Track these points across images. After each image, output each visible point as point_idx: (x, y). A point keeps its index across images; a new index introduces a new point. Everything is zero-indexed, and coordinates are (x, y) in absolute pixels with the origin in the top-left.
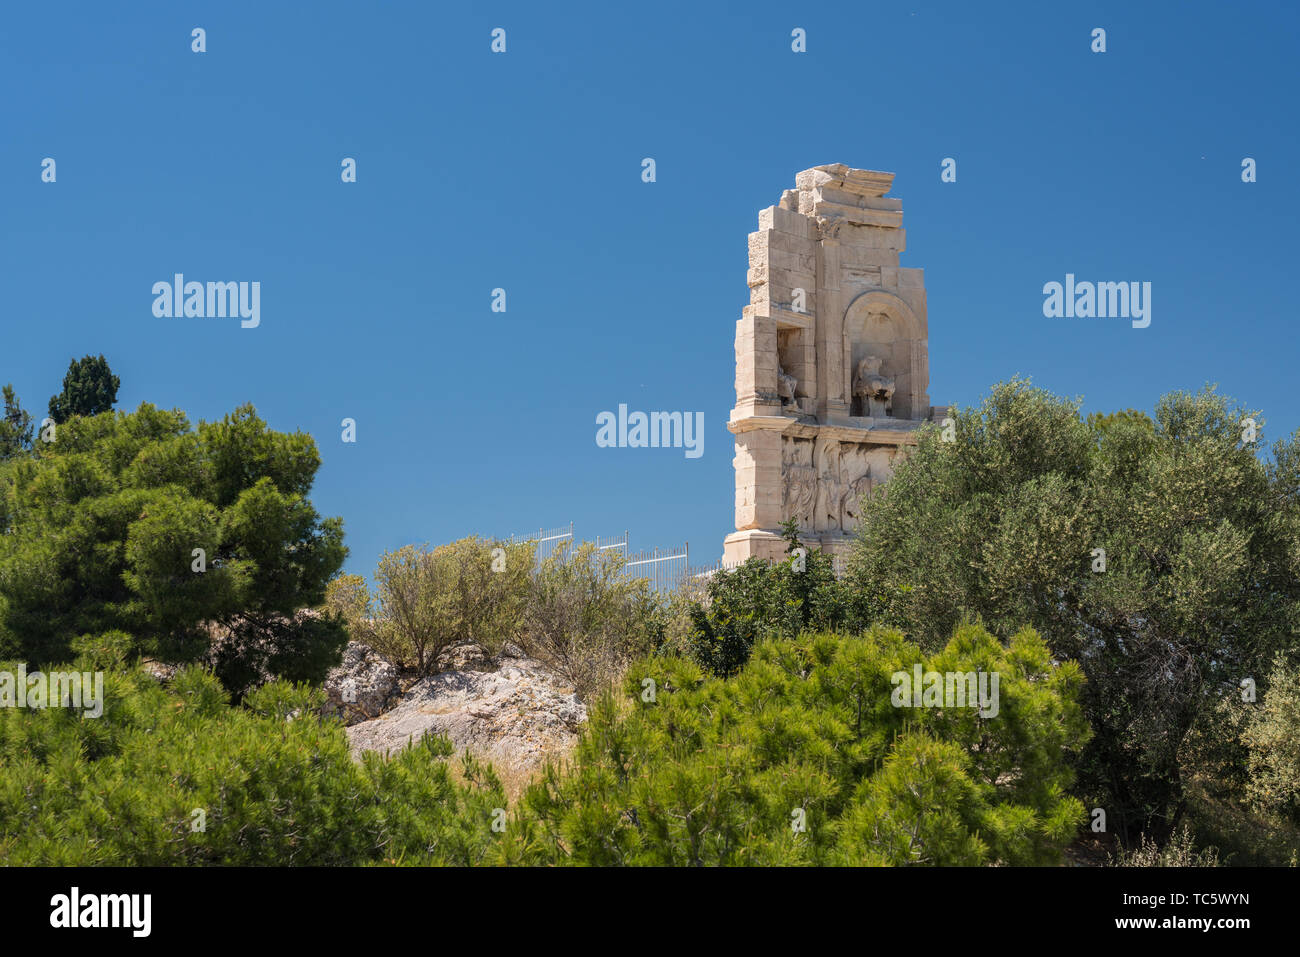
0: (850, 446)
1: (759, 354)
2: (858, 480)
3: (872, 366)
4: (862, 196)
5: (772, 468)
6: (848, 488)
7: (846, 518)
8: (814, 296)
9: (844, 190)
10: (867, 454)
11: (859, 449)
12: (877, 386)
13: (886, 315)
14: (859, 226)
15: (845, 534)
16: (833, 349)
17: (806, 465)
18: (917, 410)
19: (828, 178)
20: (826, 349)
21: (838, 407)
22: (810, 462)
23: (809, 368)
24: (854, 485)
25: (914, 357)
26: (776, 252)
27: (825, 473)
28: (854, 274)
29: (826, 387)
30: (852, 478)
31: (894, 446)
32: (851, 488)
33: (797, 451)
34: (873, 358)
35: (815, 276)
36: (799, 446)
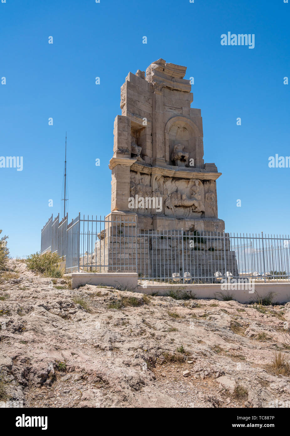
0: (168, 178)
1: (120, 132)
2: (172, 193)
3: (180, 148)
4: (173, 77)
5: (125, 183)
6: (167, 197)
7: (166, 209)
8: (151, 115)
9: (165, 73)
10: (176, 182)
11: (173, 180)
12: (181, 154)
13: (186, 129)
14: (173, 90)
15: (166, 215)
16: (159, 136)
17: (146, 186)
18: (198, 165)
19: (157, 66)
20: (156, 136)
21: (162, 161)
22: (149, 184)
23: (148, 144)
24: (170, 195)
25: (197, 143)
26: (132, 92)
27: (156, 189)
28: (170, 109)
29: (156, 152)
30: (169, 193)
31: (189, 179)
32: (168, 196)
33: (142, 179)
34: (180, 145)
35: (152, 107)
36: (143, 176)
